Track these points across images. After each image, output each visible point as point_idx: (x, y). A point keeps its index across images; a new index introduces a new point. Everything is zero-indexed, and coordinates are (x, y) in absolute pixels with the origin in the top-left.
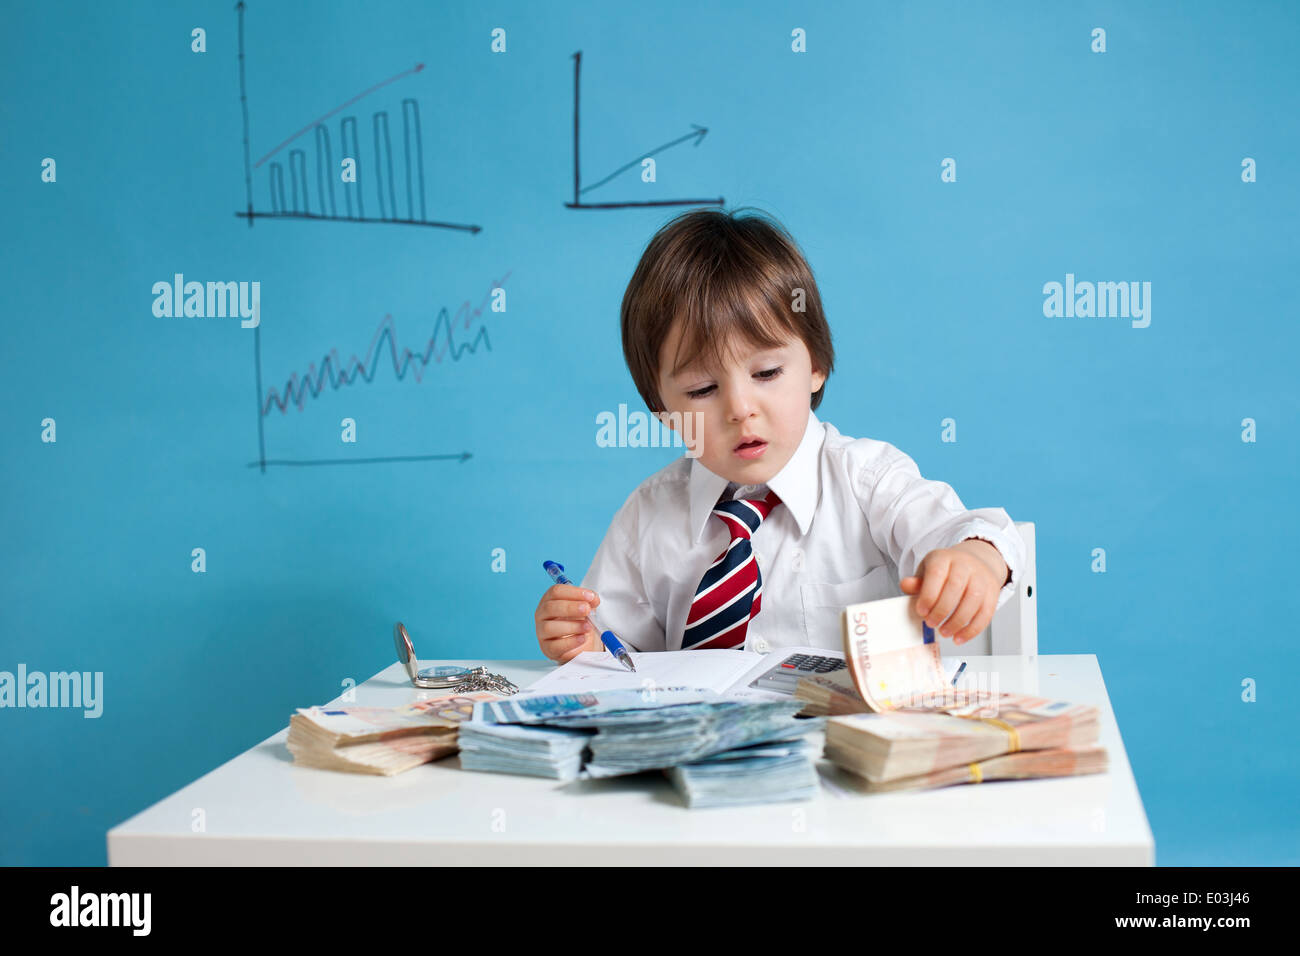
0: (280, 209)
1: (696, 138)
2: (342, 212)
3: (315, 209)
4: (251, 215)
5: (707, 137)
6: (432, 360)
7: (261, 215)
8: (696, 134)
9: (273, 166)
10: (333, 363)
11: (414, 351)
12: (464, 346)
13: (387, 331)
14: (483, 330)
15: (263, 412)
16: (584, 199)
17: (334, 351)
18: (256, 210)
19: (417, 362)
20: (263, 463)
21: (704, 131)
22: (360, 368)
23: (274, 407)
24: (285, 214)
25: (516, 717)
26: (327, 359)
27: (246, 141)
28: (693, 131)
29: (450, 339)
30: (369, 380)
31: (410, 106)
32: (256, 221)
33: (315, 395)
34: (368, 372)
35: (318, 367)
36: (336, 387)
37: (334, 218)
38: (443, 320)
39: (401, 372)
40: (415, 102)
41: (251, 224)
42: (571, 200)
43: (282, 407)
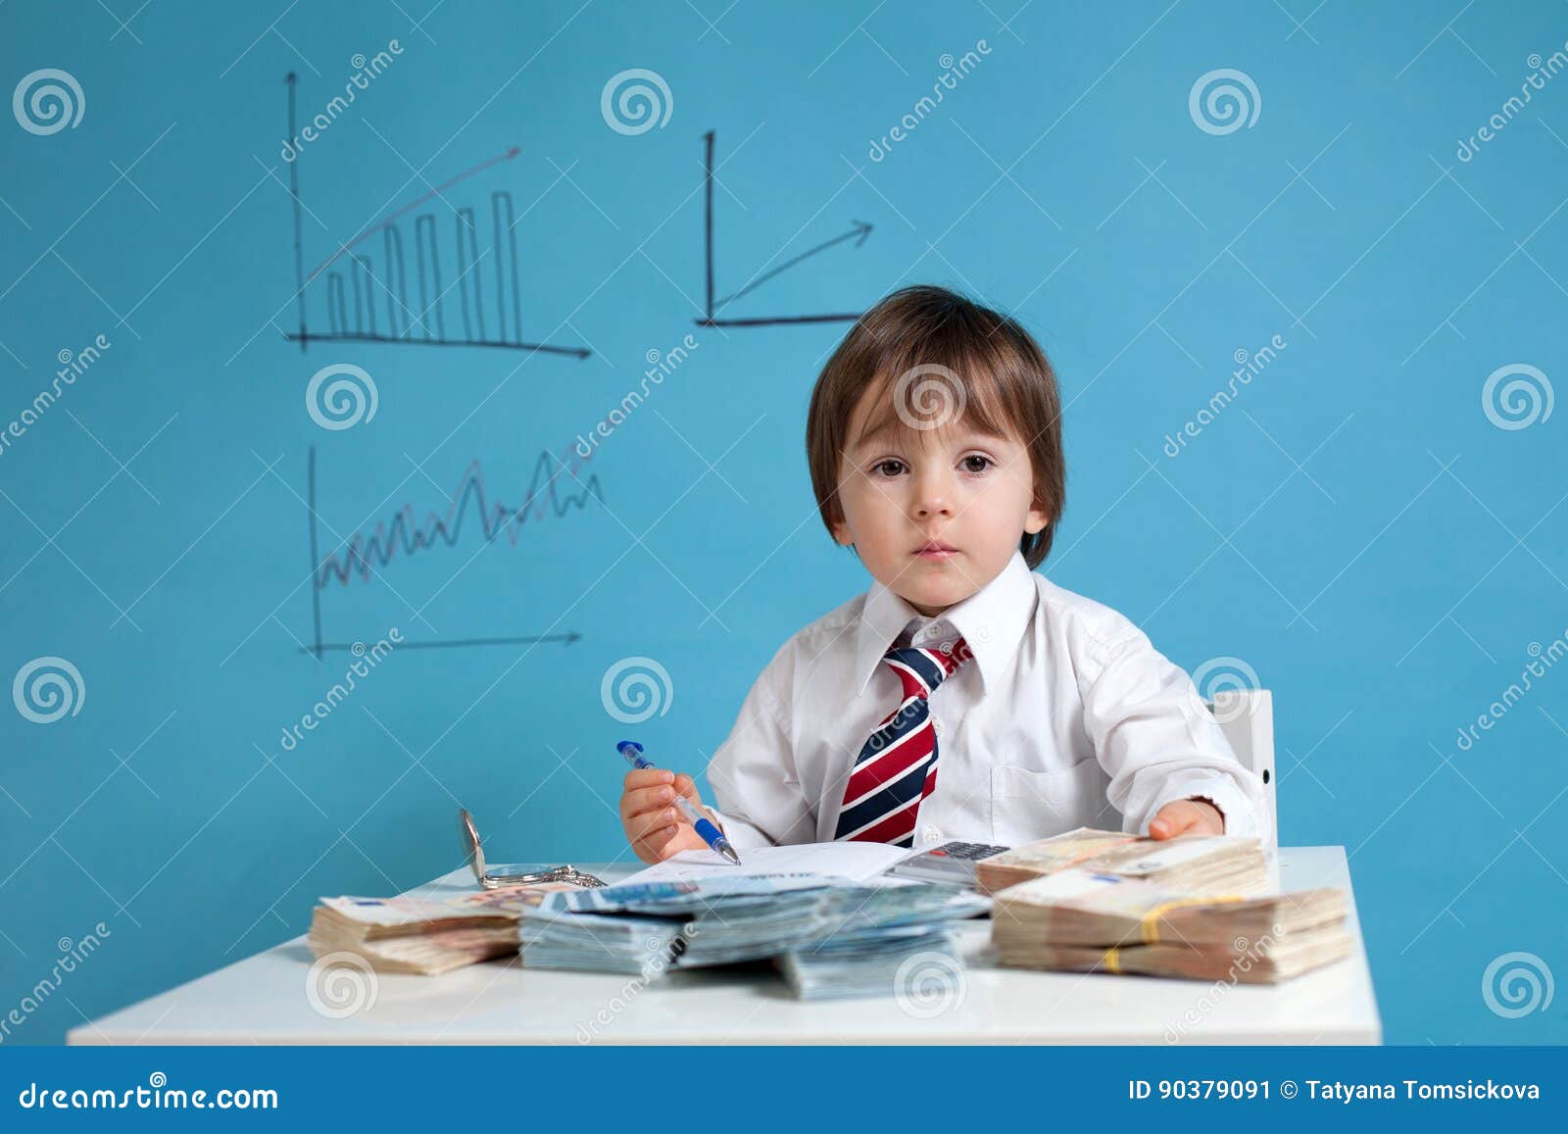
0: (339, 330)
1: (859, 237)
2: (416, 334)
3: (384, 330)
4: (304, 338)
5: (872, 235)
6: (531, 517)
7: (316, 338)
8: (858, 232)
9: (332, 276)
10: (406, 521)
11: (508, 506)
12: (570, 499)
13: (473, 481)
14: (594, 479)
15: (318, 584)
16: (718, 315)
17: (407, 507)
18: (310, 331)
19: (512, 519)
20: (319, 649)
21: (868, 229)
22: (440, 527)
23: (333, 577)
24: (346, 336)
25: (593, 905)
26: (399, 517)
27: (298, 246)
28: (852, 228)
29: (552, 491)
30: (451, 543)
31: (502, 201)
32: (311, 345)
33: (384, 562)
34: (450, 532)
35: (388, 526)
36: (410, 552)
37: (408, 341)
38: (544, 468)
39: (491, 532)
40: (507, 196)
41: (304, 348)
42: (703, 315)
43: (343, 577)
